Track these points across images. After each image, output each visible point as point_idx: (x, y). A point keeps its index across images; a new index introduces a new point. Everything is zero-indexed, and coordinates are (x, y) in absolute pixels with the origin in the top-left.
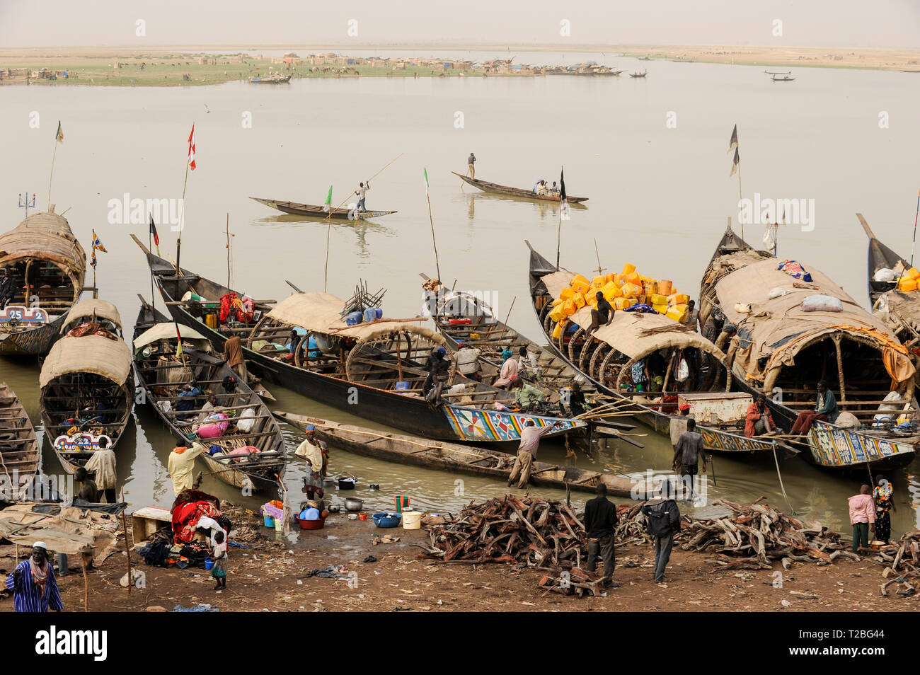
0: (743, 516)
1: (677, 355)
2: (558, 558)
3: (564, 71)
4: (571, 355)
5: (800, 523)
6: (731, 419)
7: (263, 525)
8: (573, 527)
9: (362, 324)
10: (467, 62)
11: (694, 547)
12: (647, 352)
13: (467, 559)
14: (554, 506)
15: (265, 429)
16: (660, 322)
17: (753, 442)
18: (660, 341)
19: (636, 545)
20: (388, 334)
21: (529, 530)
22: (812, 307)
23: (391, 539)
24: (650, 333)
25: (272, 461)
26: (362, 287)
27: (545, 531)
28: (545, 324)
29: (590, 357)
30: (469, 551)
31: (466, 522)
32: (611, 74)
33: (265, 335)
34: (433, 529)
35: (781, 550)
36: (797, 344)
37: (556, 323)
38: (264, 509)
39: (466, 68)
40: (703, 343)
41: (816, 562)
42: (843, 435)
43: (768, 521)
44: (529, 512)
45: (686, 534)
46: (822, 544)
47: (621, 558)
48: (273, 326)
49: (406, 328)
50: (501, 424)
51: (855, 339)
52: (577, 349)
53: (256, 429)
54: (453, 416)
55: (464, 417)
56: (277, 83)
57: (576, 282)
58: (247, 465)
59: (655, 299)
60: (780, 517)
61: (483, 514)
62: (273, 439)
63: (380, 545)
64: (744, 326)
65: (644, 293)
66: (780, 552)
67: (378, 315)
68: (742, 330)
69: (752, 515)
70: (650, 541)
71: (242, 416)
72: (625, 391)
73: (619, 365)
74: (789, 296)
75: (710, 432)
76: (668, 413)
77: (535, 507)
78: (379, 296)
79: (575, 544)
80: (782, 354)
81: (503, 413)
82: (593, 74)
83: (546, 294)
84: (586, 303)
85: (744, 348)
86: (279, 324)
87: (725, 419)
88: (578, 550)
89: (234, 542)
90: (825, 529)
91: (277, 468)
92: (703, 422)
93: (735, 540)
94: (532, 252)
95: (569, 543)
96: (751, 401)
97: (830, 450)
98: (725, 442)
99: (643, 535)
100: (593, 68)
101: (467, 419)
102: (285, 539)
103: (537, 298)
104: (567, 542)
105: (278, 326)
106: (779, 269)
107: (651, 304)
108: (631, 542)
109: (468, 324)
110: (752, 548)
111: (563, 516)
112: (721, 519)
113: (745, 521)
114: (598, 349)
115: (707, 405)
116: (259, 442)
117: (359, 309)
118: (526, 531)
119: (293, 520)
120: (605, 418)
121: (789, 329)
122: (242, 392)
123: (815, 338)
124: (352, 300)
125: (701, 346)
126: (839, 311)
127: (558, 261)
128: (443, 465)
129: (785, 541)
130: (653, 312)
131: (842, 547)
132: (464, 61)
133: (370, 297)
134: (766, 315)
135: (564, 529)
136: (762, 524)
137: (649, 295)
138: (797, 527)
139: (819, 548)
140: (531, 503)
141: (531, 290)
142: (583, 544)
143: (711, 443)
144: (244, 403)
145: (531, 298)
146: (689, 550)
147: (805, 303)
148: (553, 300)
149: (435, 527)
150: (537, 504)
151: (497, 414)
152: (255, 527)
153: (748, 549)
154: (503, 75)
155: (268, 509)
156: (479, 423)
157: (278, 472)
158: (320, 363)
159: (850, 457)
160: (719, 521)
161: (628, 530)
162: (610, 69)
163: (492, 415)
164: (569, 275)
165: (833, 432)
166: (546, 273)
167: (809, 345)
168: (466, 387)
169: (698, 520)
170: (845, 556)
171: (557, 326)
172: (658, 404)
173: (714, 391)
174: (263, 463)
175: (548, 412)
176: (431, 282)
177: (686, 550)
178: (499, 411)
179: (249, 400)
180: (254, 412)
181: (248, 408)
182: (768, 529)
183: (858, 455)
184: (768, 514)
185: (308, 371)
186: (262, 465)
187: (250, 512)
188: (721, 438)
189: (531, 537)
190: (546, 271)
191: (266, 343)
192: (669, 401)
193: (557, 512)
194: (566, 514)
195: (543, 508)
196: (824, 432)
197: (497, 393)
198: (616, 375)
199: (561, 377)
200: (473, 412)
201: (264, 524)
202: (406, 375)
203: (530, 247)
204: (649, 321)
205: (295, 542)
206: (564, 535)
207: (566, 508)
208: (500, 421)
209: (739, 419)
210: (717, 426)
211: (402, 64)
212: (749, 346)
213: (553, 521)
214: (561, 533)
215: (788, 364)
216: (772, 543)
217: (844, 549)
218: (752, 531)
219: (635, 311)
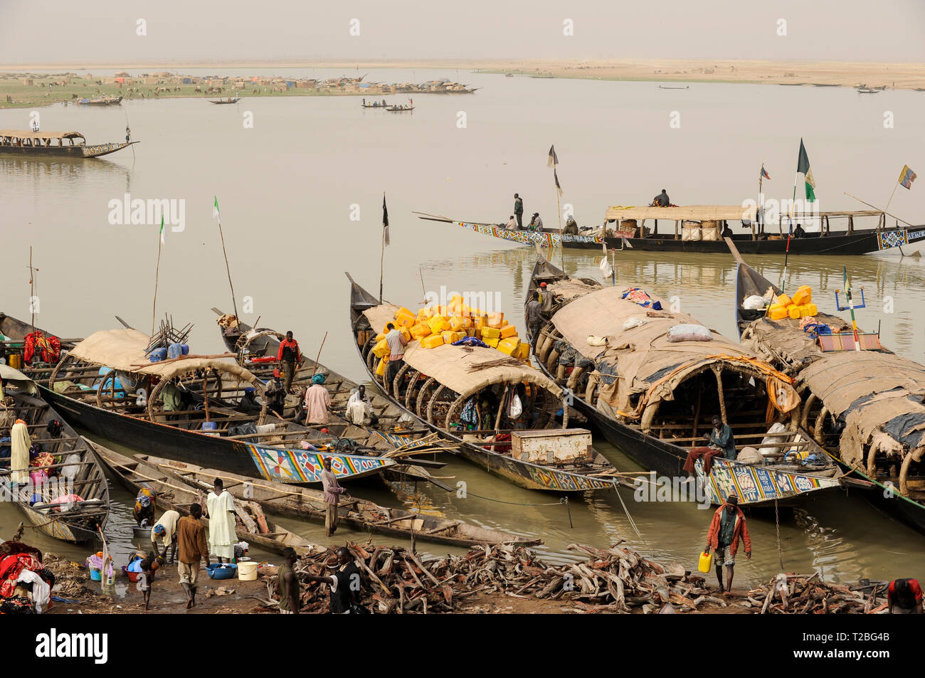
0: (600, 561)
1: (509, 390)
2: (403, 608)
3: (415, 89)
4: (396, 393)
5: (662, 567)
6: (568, 456)
7: (89, 579)
8: (419, 576)
9: (167, 360)
10: (311, 80)
11: (548, 595)
12: (477, 387)
13: (306, 611)
14: (397, 553)
15: (90, 476)
16: (491, 356)
17: (593, 481)
18: (491, 375)
19: (487, 593)
20: (193, 371)
21: (372, 579)
22: (680, 337)
23: (226, 592)
24: (480, 367)
25: (95, 510)
26: (168, 321)
27: (389, 580)
28: (368, 361)
29: (417, 395)
30: (309, 602)
31: (305, 572)
32: (466, 92)
33: (72, 375)
34: (270, 579)
35: (641, 596)
36: (676, 377)
37: (380, 359)
38: (90, 561)
39: (312, 86)
40: (537, 377)
41: (679, 608)
42: (748, 471)
43: (627, 565)
44: (372, 561)
45: (540, 581)
46: (685, 589)
47: (471, 608)
48: (81, 366)
49: (213, 365)
50: (308, 465)
51: (736, 369)
52: (403, 386)
53: (81, 476)
54: (259, 456)
55: (269, 457)
56: (108, 104)
57: (400, 315)
58: (67, 515)
59: (485, 332)
60: (639, 561)
61: (323, 563)
62: (98, 487)
63: (214, 597)
64: (603, 360)
65: (473, 325)
66: (640, 599)
67: (184, 352)
68: (602, 364)
69: (610, 560)
70: (502, 589)
71: (66, 463)
72: (455, 430)
73: (448, 403)
74: (646, 326)
75: (546, 472)
76: (501, 452)
77: (378, 554)
78: (185, 331)
79: (421, 593)
80: (660, 388)
81: (309, 452)
82: (446, 92)
83: (369, 329)
84: (411, 337)
85: (609, 384)
86: (86, 364)
87: (562, 457)
88: (424, 600)
89: (59, 597)
90: (688, 573)
91: (100, 518)
92: (538, 460)
93: (592, 586)
94: (353, 285)
95: (415, 592)
96: (589, 438)
97: (730, 488)
98: (563, 481)
99: (494, 583)
100: (446, 86)
101: (273, 460)
102: (113, 594)
103: (360, 333)
104: (413, 591)
105: (85, 365)
106: (623, 298)
107: (482, 337)
108: (482, 591)
109: (272, 362)
110: (610, 594)
111: (408, 564)
112: (577, 565)
113: (602, 566)
114: (425, 386)
115: (542, 442)
116: (84, 490)
117: (163, 346)
118: (370, 581)
119: (121, 573)
120: (412, 456)
121: (661, 362)
122: (68, 437)
123: (694, 370)
124: (157, 336)
125: (535, 381)
126: (709, 340)
127: (381, 293)
128: (296, 513)
129: (646, 587)
130: (483, 346)
131: (707, 592)
132: (308, 79)
133: (175, 333)
134: (628, 347)
135: (409, 577)
136: (621, 569)
137: (479, 328)
138: (658, 571)
139: (683, 593)
140: (374, 550)
141: (352, 324)
142: (430, 593)
143: (547, 483)
144: (69, 449)
145: (353, 333)
146: (543, 598)
147: (672, 333)
148: (377, 335)
149: (272, 577)
150: (380, 551)
151: (303, 453)
152: (81, 581)
153: (606, 596)
154: (351, 94)
155: (93, 561)
156: (285, 463)
157: (100, 523)
158: (128, 404)
159: (756, 494)
160: (575, 566)
161: (478, 577)
162: (464, 86)
163: (298, 454)
164: (394, 309)
165: (735, 468)
166: (369, 307)
167: (688, 377)
168: (276, 427)
169: (553, 566)
170: (709, 601)
171: (381, 362)
172: (491, 443)
173: (550, 428)
174: (85, 512)
175: (356, 451)
176: (227, 318)
177: (540, 598)
178: (305, 450)
179: (75, 445)
180: (79, 458)
181: (73, 453)
182: (627, 574)
183: (766, 492)
184: (626, 558)
185: (114, 412)
186: (84, 515)
187: (75, 565)
188: (558, 477)
189: (374, 587)
190: (369, 304)
191: (70, 383)
192: (502, 440)
193: (402, 559)
194: (411, 561)
195: (386, 556)
196: (724, 469)
197: (308, 433)
198: (444, 413)
199: (385, 417)
200: (279, 451)
201: (90, 577)
202: (213, 415)
203: (351, 279)
204: (479, 356)
205: (123, 596)
206: (409, 584)
207: (412, 555)
208: (307, 460)
209: (576, 456)
210: (554, 464)
211: (242, 83)
212: (614, 383)
213: (398, 569)
214: (406, 582)
215: (667, 399)
216: (632, 589)
217: (709, 594)
218: (610, 577)
219: (463, 344)
